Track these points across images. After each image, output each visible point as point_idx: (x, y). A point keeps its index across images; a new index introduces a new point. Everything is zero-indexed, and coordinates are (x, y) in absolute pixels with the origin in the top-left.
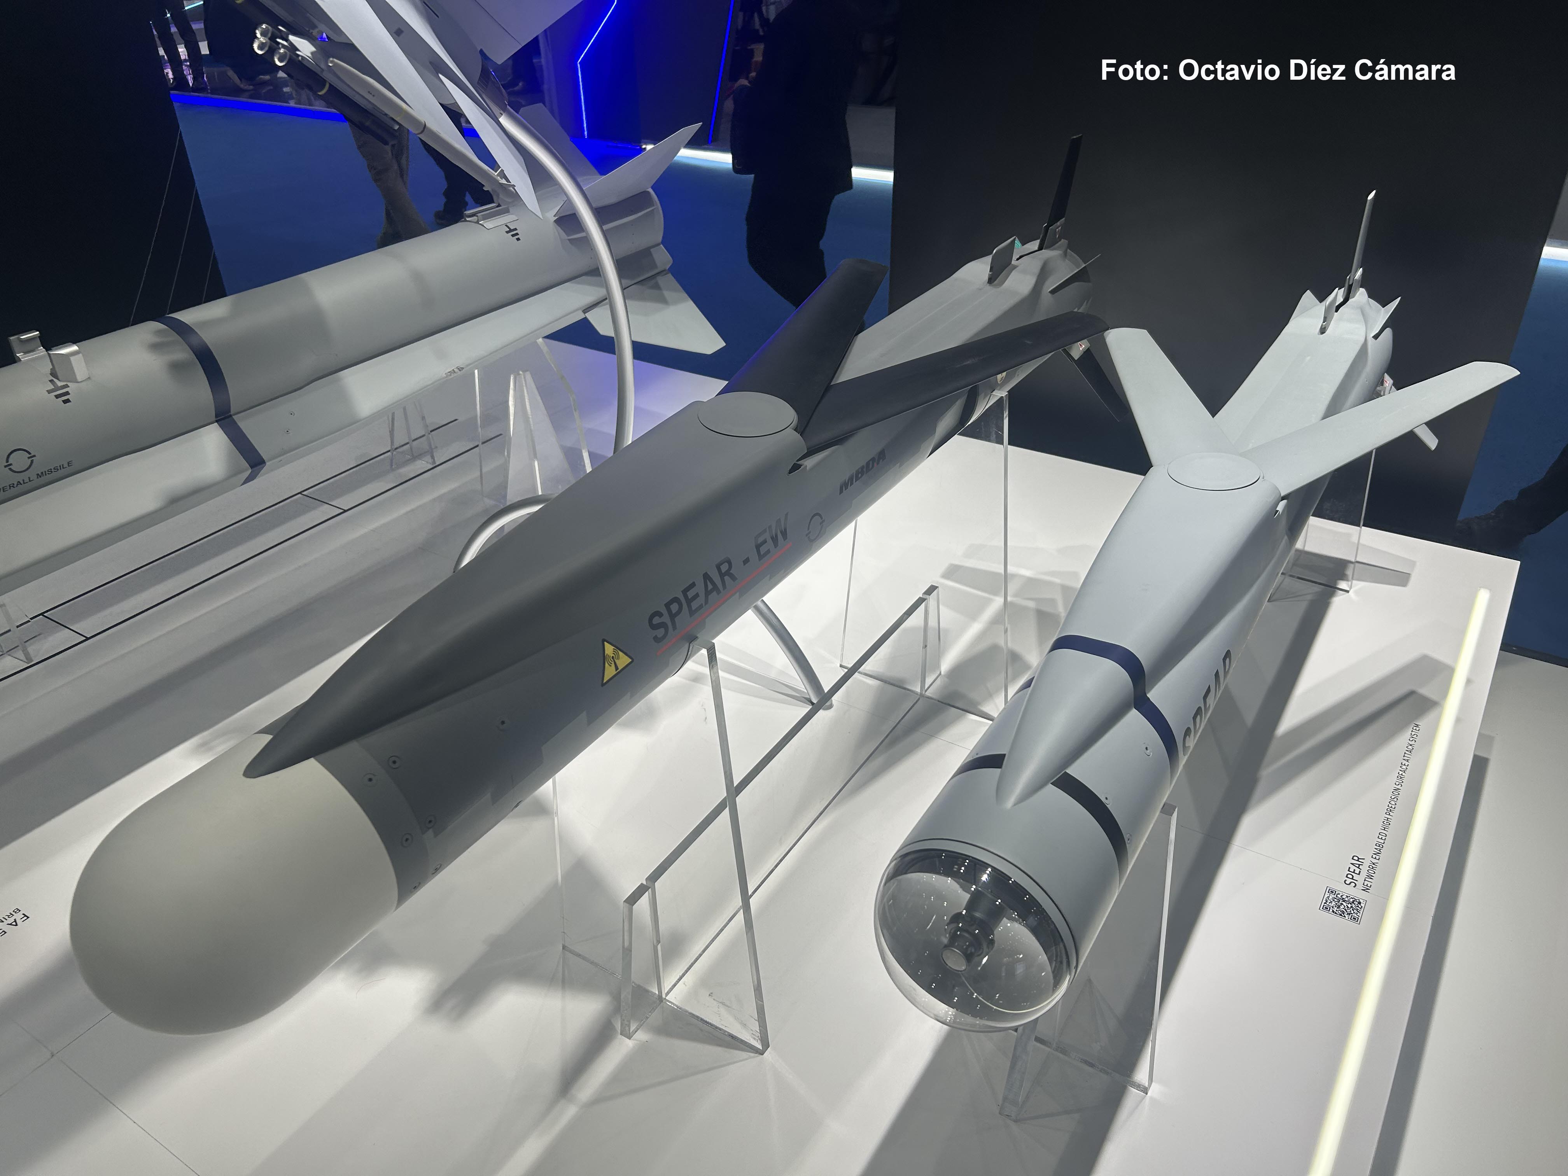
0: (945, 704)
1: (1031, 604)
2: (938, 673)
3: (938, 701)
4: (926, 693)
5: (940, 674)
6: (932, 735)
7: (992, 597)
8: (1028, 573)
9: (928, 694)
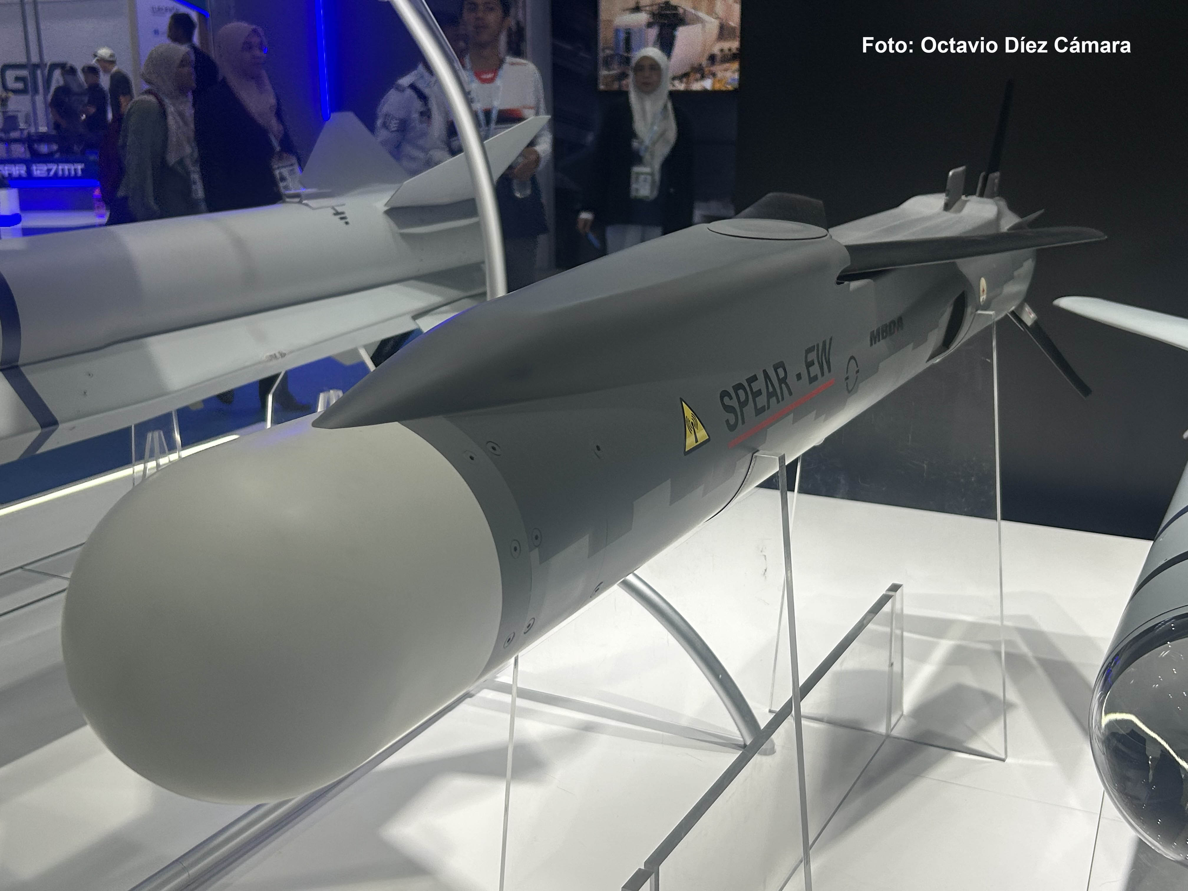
0: (920, 743)
1: (987, 647)
2: (901, 713)
3: (911, 741)
4: (892, 733)
5: (902, 715)
6: (917, 774)
7: (935, 640)
8: (969, 619)
9: (895, 733)
